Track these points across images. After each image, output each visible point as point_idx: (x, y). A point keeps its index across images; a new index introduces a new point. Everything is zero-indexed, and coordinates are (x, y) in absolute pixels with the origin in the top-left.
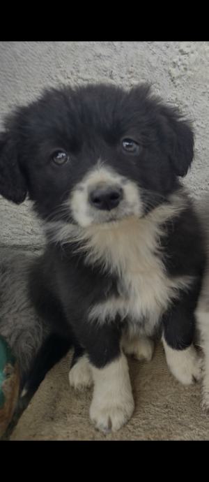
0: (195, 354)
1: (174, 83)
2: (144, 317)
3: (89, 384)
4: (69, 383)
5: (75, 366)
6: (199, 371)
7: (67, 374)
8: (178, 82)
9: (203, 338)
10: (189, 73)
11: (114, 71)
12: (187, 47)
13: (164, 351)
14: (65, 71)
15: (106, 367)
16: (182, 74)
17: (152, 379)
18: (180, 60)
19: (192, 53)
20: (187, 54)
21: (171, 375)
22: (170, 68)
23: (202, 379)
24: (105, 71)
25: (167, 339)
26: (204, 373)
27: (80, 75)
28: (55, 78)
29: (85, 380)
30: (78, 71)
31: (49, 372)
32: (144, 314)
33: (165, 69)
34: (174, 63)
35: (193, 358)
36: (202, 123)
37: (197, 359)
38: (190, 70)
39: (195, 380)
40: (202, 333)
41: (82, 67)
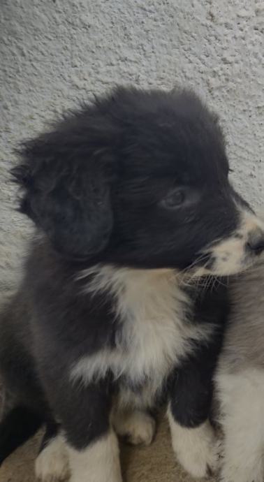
0: (211, 433)
1: (212, 94)
2: (146, 377)
3: (64, 474)
4: (34, 474)
5: (45, 450)
6: (216, 458)
7: (33, 461)
8: (216, 93)
9: (223, 411)
10: (231, 84)
11: (141, 76)
12: (232, 56)
13: (169, 430)
14: (81, 71)
15: (88, 448)
16: (222, 85)
17: (151, 470)
18: (222, 69)
19: (237, 62)
20: (230, 63)
21: (177, 464)
22: (210, 78)
23: (220, 469)
24: (130, 75)
25: (174, 412)
26: (223, 461)
27: (99, 77)
28: (68, 78)
29: (58, 468)
30: (98, 73)
31: (8, 458)
32: (147, 372)
33: (202, 78)
34: (214, 72)
35: (209, 439)
36: (241, 142)
37: (213, 442)
38: (233, 81)
39: (210, 472)
40: (222, 405)
41: (103, 69)
